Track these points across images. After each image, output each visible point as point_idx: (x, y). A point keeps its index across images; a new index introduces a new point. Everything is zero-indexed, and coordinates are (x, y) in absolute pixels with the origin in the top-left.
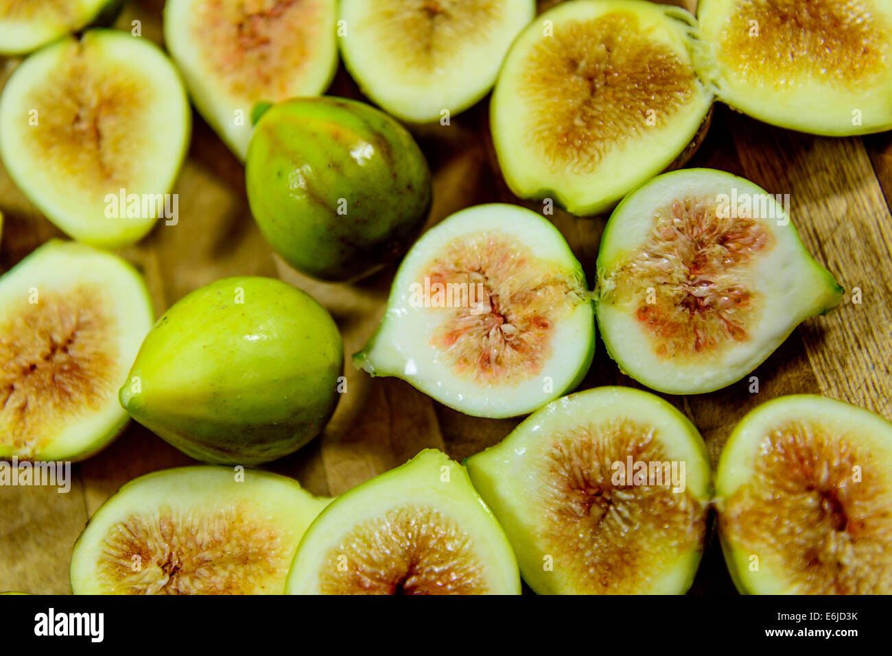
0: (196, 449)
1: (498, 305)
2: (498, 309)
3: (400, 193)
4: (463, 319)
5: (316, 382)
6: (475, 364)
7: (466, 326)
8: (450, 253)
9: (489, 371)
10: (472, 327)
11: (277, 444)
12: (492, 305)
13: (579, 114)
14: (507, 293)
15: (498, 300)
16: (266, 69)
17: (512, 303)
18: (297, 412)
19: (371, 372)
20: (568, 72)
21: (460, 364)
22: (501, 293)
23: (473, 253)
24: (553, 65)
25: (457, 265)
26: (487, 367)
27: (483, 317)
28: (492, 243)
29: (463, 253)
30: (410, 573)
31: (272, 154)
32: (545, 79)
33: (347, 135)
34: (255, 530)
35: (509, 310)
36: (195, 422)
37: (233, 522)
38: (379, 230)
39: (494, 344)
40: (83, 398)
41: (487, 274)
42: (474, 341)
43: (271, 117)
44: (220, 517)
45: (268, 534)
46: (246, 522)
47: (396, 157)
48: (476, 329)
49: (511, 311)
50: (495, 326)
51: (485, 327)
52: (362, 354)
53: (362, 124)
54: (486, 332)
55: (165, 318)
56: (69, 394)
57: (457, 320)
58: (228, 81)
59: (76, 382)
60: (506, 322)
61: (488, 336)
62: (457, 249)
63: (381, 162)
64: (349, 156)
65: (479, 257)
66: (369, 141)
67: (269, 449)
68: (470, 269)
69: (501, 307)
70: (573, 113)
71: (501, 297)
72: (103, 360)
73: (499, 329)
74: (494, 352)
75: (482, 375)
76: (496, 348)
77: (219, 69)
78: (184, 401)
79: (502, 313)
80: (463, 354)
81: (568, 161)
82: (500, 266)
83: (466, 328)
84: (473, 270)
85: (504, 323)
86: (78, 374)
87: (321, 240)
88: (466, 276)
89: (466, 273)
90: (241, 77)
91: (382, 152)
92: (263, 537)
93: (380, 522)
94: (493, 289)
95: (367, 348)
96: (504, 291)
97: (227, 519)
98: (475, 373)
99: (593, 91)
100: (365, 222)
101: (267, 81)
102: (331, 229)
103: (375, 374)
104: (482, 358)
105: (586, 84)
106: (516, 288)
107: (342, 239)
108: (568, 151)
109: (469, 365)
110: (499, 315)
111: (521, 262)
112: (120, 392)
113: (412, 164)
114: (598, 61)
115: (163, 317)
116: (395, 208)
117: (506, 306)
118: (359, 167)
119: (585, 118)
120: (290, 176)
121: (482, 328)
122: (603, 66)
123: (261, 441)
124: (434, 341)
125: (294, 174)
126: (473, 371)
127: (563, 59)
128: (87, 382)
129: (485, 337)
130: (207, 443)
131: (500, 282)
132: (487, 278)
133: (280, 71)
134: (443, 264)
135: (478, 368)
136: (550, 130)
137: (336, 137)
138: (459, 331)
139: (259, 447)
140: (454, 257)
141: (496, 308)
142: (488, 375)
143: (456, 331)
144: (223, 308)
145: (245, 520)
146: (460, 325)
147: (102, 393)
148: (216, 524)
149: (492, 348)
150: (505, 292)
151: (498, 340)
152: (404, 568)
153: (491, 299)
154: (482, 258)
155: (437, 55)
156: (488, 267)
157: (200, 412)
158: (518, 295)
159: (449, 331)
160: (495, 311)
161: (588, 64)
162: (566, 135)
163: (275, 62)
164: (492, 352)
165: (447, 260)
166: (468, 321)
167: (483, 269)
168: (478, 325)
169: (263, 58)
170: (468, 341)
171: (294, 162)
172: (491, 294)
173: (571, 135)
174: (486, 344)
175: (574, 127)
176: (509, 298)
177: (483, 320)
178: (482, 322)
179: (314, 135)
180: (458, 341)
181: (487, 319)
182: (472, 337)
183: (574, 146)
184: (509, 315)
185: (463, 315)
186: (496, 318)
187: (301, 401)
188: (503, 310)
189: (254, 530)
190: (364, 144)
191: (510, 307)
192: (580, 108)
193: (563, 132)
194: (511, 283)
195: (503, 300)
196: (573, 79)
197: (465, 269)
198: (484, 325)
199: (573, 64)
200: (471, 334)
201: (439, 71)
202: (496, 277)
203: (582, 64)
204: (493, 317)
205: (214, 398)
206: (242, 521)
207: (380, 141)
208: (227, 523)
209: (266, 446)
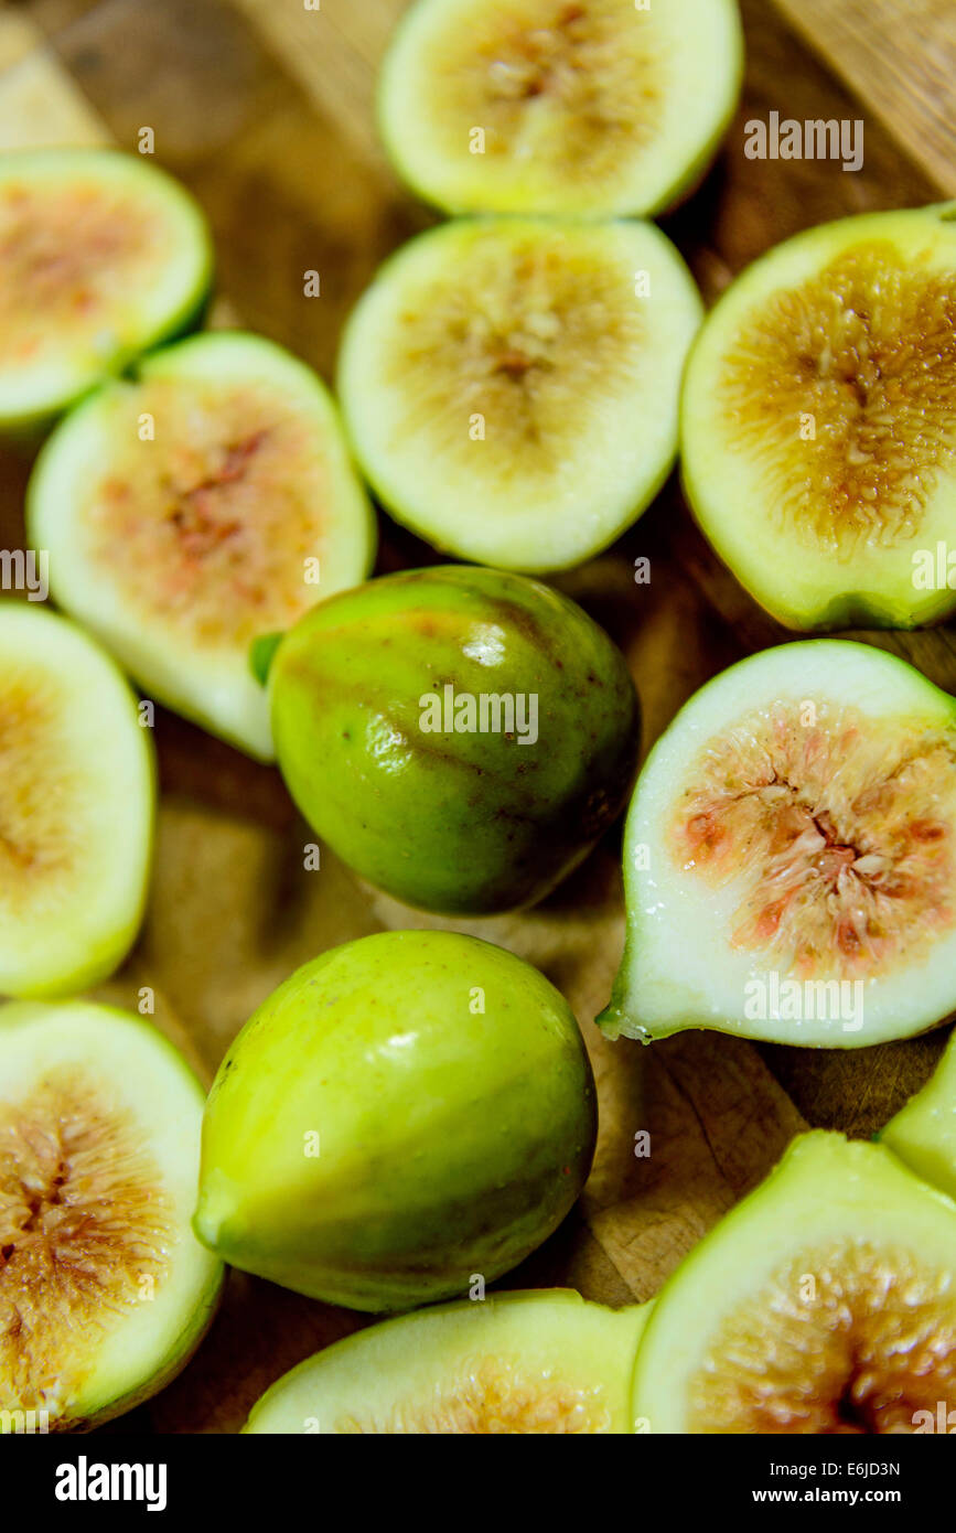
0: (370, 1285)
1: (834, 829)
2: (835, 836)
3: (580, 694)
4: (777, 879)
5: (551, 1083)
6: (830, 952)
7: (787, 888)
8: (710, 771)
9: (860, 954)
10: (799, 886)
11: (517, 1224)
12: (823, 833)
13: (853, 445)
14: (844, 800)
15: (830, 819)
16: (249, 578)
17: (858, 815)
18: (533, 1151)
19: (642, 1038)
20: (806, 380)
21: (802, 961)
22: (830, 805)
23: (752, 754)
24: (771, 377)
25: (730, 785)
26: (856, 948)
27: (813, 860)
28: (780, 723)
29: (734, 760)
30: (857, 1370)
31: (321, 706)
32: (766, 408)
33: (447, 621)
34: (528, 1405)
35: (857, 830)
36: (353, 1229)
37: (483, 1405)
38: (564, 775)
39: (854, 904)
40: (122, 1273)
41: (793, 782)
42: (812, 910)
43: (291, 648)
44: (455, 1404)
45: (555, 1405)
46: (506, 1397)
47: (550, 632)
48: (808, 886)
49: (862, 831)
50: (843, 869)
51: (825, 877)
52: (611, 1010)
53: (467, 595)
54: (830, 886)
55: (229, 1064)
56: (92, 1277)
57: (766, 884)
58: (187, 623)
59: (98, 1249)
60: (858, 855)
61: (835, 891)
62: (719, 758)
63: (528, 649)
64: (462, 657)
65: (767, 757)
66: (490, 620)
67: (504, 1239)
68: (758, 785)
69: (841, 830)
70: (840, 447)
71: (835, 812)
72: (132, 1193)
73: (851, 873)
74: (859, 916)
75: (851, 967)
76: (861, 908)
77: (163, 608)
78: (320, 1195)
79: (847, 840)
80: (802, 941)
81: (863, 533)
82: (811, 759)
83: (790, 893)
84: (764, 783)
85: (856, 859)
86: (97, 1233)
87: (464, 828)
88: (755, 798)
89: (753, 793)
90: (207, 608)
91: (521, 630)
92: (548, 1413)
93: (765, 1296)
94: (814, 803)
95: (618, 996)
96: (835, 800)
97: (468, 1402)
98: (837, 967)
99: (862, 398)
100: (534, 767)
101: (258, 597)
102: (475, 800)
103: (650, 1037)
104: (840, 935)
105: (845, 389)
106: (856, 786)
107: (502, 813)
108: (858, 514)
109: (820, 956)
110: (843, 846)
111: (847, 738)
112: (195, 1223)
113: (583, 640)
114: (851, 342)
115: (225, 1062)
116: (579, 725)
117: (848, 826)
118: (491, 670)
119: (865, 447)
120: (369, 731)
121: (819, 880)
122: (864, 348)
123: (485, 1229)
124: (738, 939)
125: (375, 723)
126: (831, 965)
127: (784, 364)
128: (118, 1244)
129: (832, 896)
130: (385, 1266)
131: (824, 786)
132: (795, 789)
133: (274, 572)
134: (705, 793)
135: (839, 957)
136: (811, 490)
137: (429, 631)
138: (779, 902)
139: (484, 1242)
140: (720, 773)
141: (832, 836)
142: (861, 961)
143: (772, 904)
144: (331, 1004)
145: (501, 1394)
146: (776, 892)
147: (152, 1251)
148: (452, 1418)
149: (852, 909)
150: (839, 800)
151: (859, 891)
152: (842, 1365)
153: (815, 821)
154: (771, 756)
155: (552, 441)
156: (791, 766)
157: (357, 1205)
158: (864, 798)
159: (759, 911)
160: (834, 844)
161: (835, 354)
162: (844, 488)
163: (260, 559)
164: (854, 918)
165: (709, 784)
166: (788, 878)
167: (782, 774)
168: (810, 878)
169: (237, 559)
170: (802, 916)
171: (368, 703)
172: (814, 814)
173: (852, 485)
174: (838, 908)
175: (853, 468)
176: (849, 810)
177: (815, 865)
178: (815, 870)
179: (387, 643)
180: (782, 922)
181: (822, 863)
182: (806, 905)
183: (865, 502)
184: (859, 842)
185: (774, 871)
186: (840, 852)
187: (534, 1128)
188: (845, 834)
189: (527, 1407)
190: (484, 626)
191: (859, 823)
192: (850, 435)
193: (836, 486)
194: (842, 781)
195: (840, 816)
196: (819, 388)
197: (748, 788)
198: (821, 874)
199: (808, 365)
200: (803, 901)
201: (565, 467)
202: (811, 779)
203: (825, 357)
204: (833, 853)
205: (374, 1169)
206: (497, 1397)
207: (511, 613)
208: (471, 1411)
209: (498, 1236)
